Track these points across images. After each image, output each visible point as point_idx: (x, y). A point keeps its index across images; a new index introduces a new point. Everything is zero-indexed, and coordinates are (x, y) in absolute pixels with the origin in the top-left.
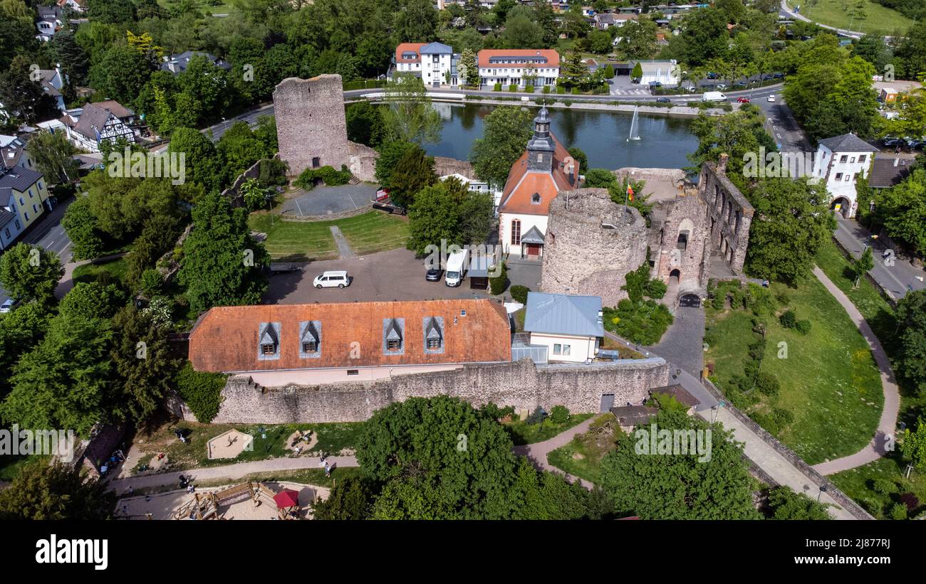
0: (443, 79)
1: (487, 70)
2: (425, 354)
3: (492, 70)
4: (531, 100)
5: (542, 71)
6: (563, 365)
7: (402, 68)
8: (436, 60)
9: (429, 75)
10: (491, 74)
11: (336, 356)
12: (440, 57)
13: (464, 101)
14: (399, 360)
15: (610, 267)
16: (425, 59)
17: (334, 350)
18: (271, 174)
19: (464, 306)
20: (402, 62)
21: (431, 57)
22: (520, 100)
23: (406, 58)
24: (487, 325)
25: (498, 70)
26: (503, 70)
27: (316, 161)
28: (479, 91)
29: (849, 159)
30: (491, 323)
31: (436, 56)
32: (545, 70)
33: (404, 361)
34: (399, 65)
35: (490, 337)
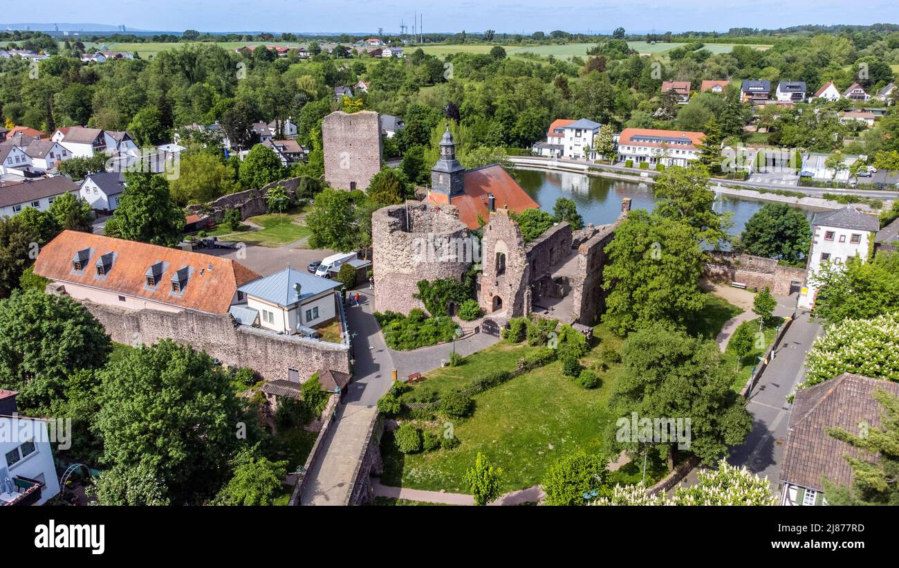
0: (582, 153)
1: (626, 148)
2: (169, 294)
3: (631, 148)
4: (649, 177)
5: (684, 152)
6: (261, 330)
7: (552, 141)
8: (578, 134)
9: (571, 148)
10: (630, 152)
11: (115, 282)
12: (583, 131)
13: (586, 172)
14: (150, 295)
15: (402, 270)
16: (568, 133)
17: (116, 277)
18: (308, 188)
19: (213, 262)
20: (553, 136)
21: (574, 131)
22: (639, 175)
23: (557, 132)
24: (222, 282)
25: (637, 148)
26: (643, 148)
27: (353, 185)
28: (611, 166)
29: (837, 237)
30: (225, 281)
31: (578, 130)
32: (687, 152)
33: (154, 297)
34: (549, 139)
35: (219, 292)
